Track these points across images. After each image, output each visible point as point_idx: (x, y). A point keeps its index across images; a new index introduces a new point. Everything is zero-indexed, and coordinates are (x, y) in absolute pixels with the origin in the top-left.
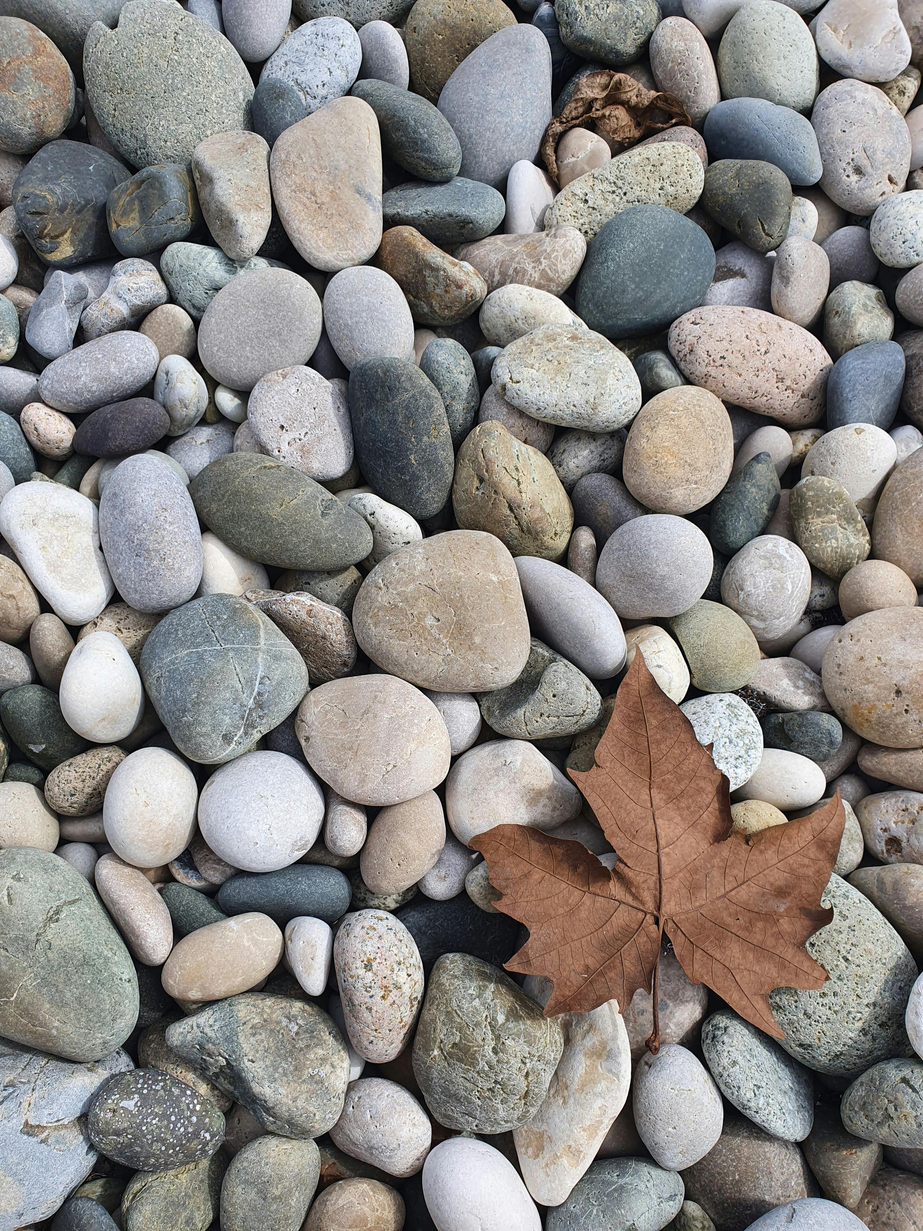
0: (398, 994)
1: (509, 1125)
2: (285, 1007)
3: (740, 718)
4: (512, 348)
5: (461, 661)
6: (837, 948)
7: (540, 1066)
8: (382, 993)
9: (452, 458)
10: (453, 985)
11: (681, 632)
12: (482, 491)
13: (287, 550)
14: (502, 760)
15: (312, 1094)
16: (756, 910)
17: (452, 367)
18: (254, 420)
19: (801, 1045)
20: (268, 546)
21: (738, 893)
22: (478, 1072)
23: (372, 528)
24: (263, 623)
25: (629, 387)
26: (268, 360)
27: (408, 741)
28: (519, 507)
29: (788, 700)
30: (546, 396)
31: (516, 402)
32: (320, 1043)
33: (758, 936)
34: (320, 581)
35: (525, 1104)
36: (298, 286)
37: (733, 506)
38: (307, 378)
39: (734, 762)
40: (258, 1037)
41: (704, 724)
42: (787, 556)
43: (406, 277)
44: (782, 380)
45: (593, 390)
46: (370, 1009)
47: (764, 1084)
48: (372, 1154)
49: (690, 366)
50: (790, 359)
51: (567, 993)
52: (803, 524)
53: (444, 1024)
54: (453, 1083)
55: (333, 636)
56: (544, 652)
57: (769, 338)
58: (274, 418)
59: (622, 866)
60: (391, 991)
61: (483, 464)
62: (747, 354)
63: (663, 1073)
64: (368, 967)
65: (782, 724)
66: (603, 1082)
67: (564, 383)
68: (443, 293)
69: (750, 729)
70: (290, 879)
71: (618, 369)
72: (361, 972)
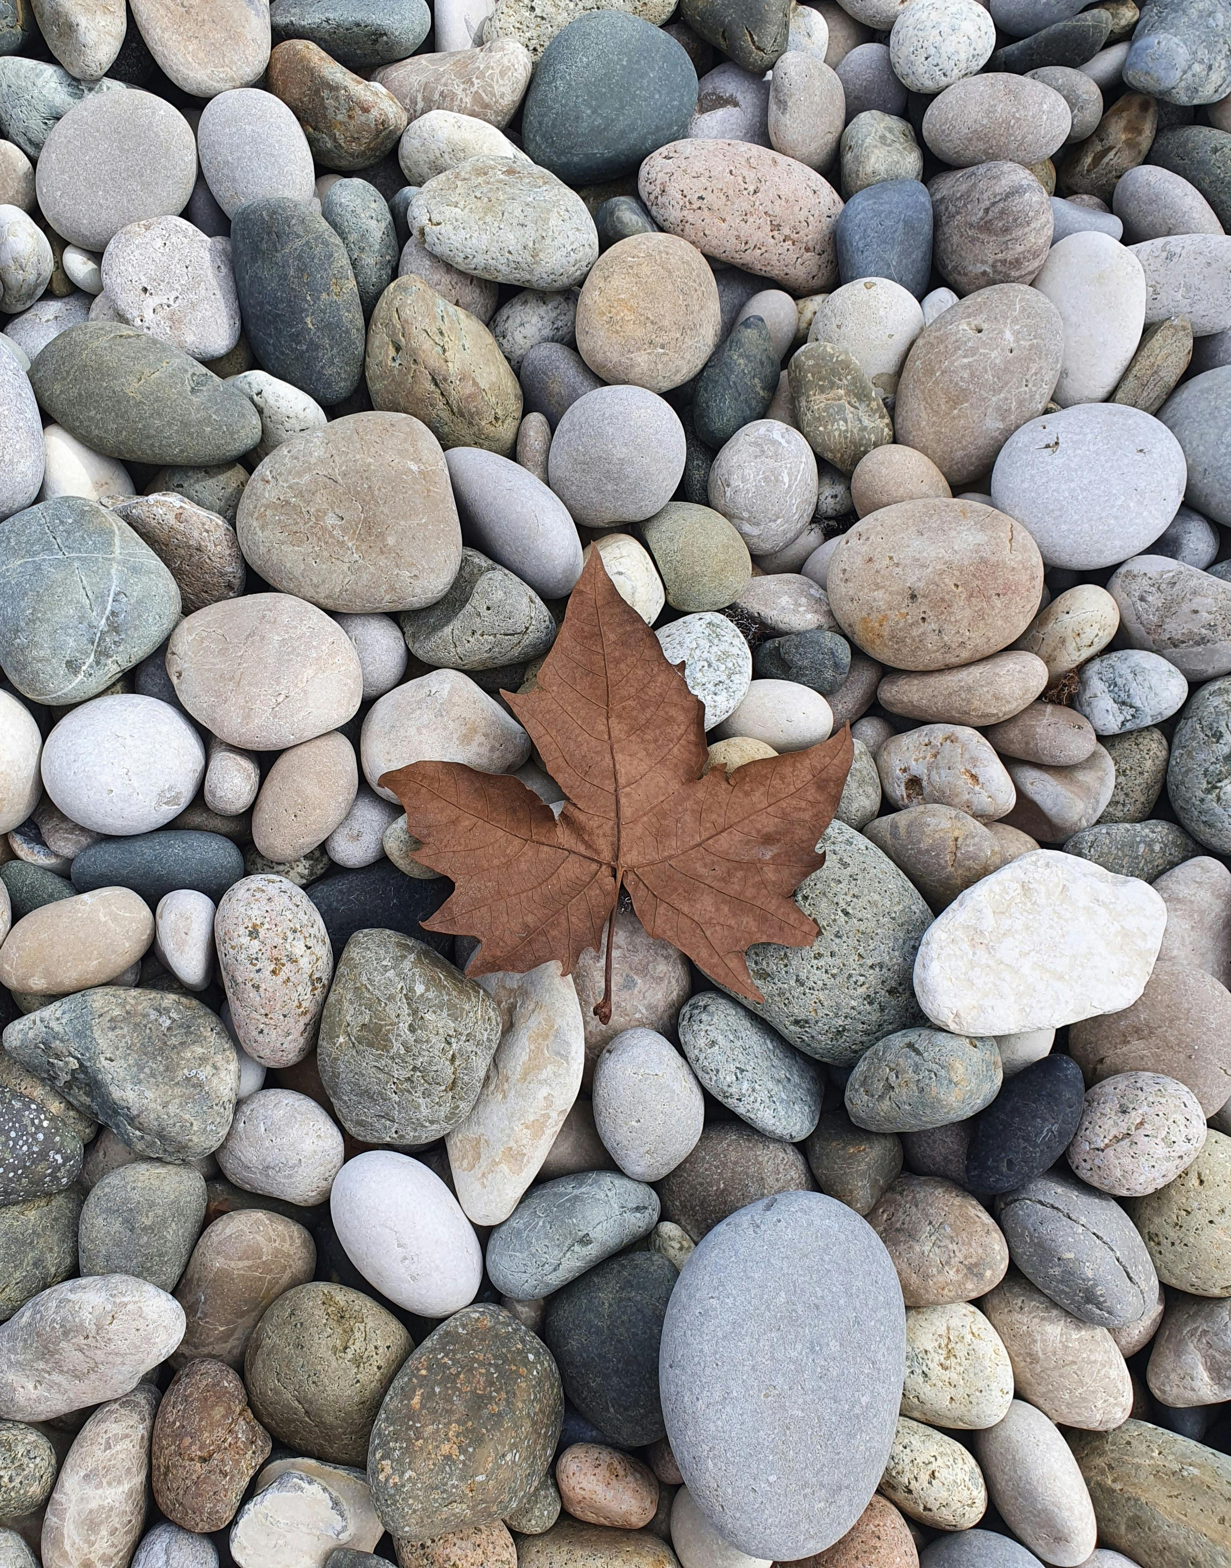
0: (294, 969)
1: (435, 1127)
2: (155, 998)
3: (723, 639)
4: (432, 184)
5: (372, 569)
6: (835, 900)
7: (470, 1047)
8: (273, 967)
9: (360, 322)
10: (364, 957)
11: (653, 536)
12: (398, 362)
13: (148, 437)
14: (426, 690)
15: (186, 1100)
16: (737, 859)
17: (359, 210)
18: (108, 281)
19: (796, 1022)
20: (124, 433)
21: (716, 842)
22: (392, 1058)
23: (260, 411)
24: (119, 529)
25: (578, 229)
26: (128, 208)
27: (304, 666)
28: (445, 380)
29: (786, 620)
30: (474, 240)
31: (438, 250)
32: (199, 1040)
33: (736, 887)
34: (197, 481)
35: (453, 1098)
36: (162, 112)
37: (717, 382)
38: (178, 230)
39: (713, 689)
40: (118, 1032)
41: (678, 647)
42: (783, 441)
43: (302, 102)
44: (777, 227)
45: (531, 232)
46: (257, 988)
47: (750, 1068)
48: (267, 1176)
49: (662, 211)
50: (787, 201)
51: (499, 954)
52: (804, 404)
53: (352, 1003)
54: (363, 1075)
55: (211, 547)
56: (480, 560)
57: (759, 175)
58: (135, 278)
59: (571, 808)
60: (283, 965)
61: (399, 326)
62: (731, 193)
63: (625, 1057)
64: (254, 933)
65: (777, 649)
66: (549, 1067)
67: (496, 224)
68: (346, 119)
69: (735, 651)
70: (160, 843)
71: (564, 208)
72: (245, 940)
